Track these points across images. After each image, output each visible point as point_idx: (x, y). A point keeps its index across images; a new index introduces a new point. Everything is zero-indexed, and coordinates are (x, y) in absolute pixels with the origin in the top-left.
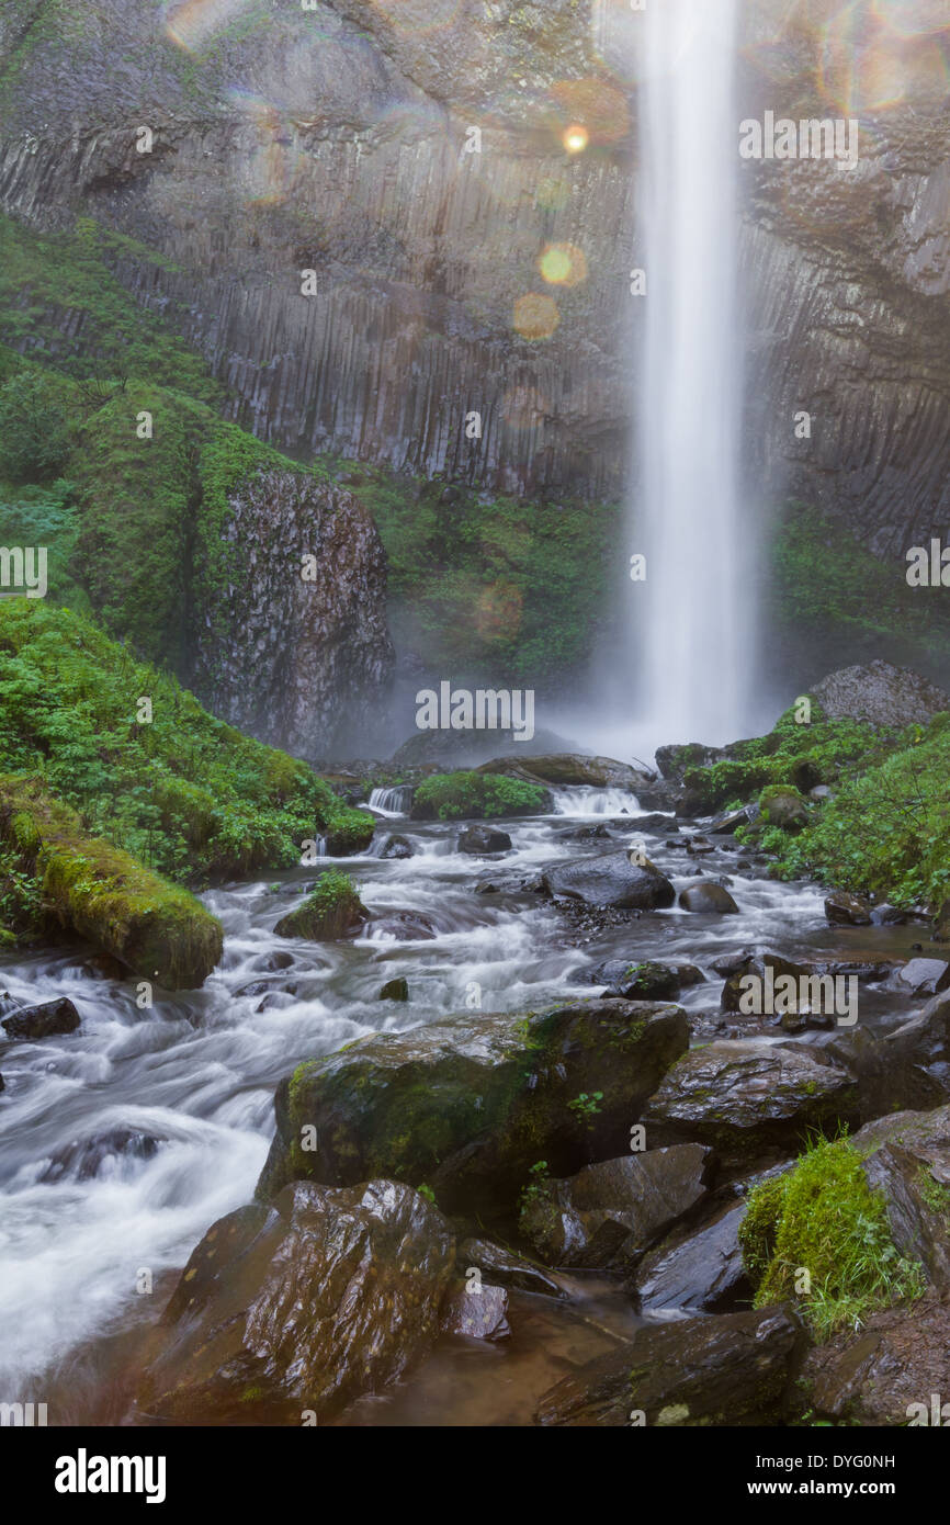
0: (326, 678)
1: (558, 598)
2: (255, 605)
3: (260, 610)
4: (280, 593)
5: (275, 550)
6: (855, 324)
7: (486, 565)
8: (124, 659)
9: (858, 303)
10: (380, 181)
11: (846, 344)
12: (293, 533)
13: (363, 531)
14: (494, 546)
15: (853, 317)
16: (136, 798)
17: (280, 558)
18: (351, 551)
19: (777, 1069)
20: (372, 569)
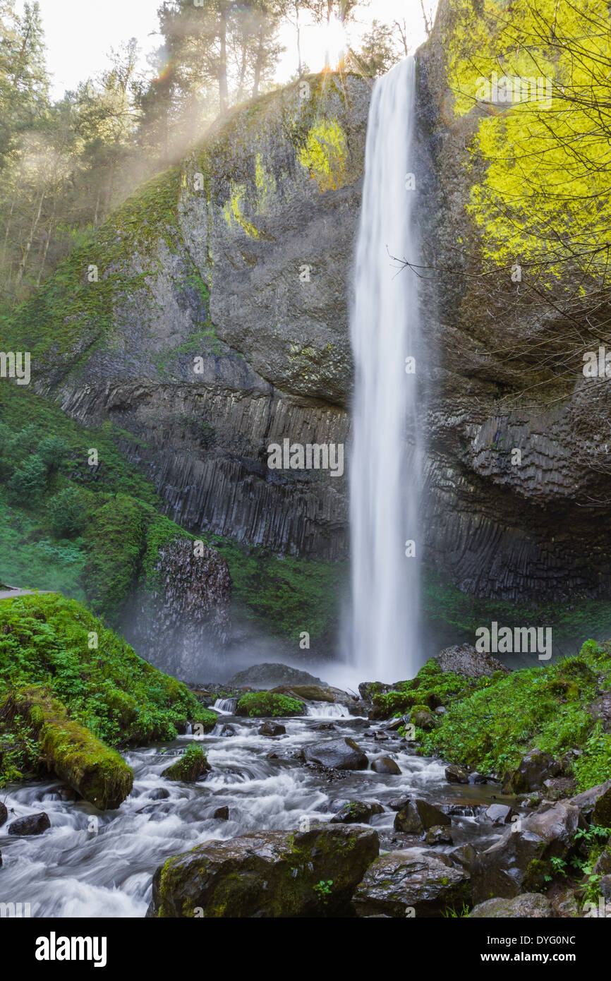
0: (198, 641)
1: (313, 606)
2: (166, 603)
3: (168, 605)
4: (179, 597)
5: (179, 576)
6: (451, 486)
7: (279, 588)
8: (99, 626)
9: (452, 477)
10: (241, 414)
11: (448, 495)
12: (188, 569)
13: (222, 569)
14: (283, 579)
15: (451, 483)
16: (97, 699)
17: (181, 580)
18: (215, 578)
19: (426, 869)
20: (225, 587)
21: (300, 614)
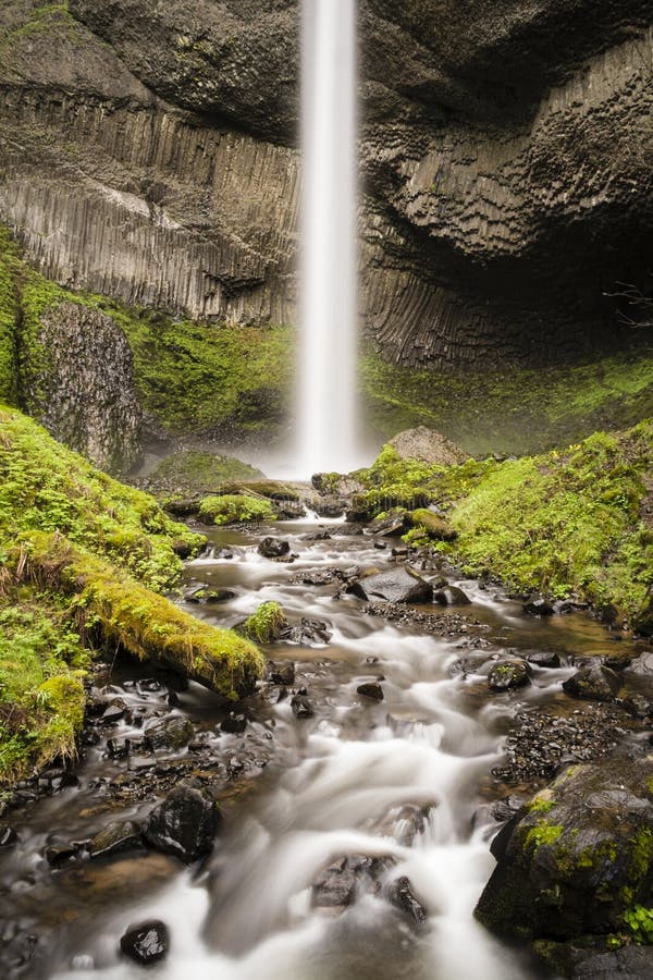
0: (105, 427)
2: (61, 383)
3: (63, 386)
4: (75, 376)
5: (70, 350)
6: (378, 237)
7: (178, 359)
9: (380, 226)
11: (373, 247)
12: (80, 340)
13: (120, 340)
14: (183, 348)
15: (377, 233)
17: (73, 355)
18: (113, 351)
20: (126, 362)
21: (206, 389)
